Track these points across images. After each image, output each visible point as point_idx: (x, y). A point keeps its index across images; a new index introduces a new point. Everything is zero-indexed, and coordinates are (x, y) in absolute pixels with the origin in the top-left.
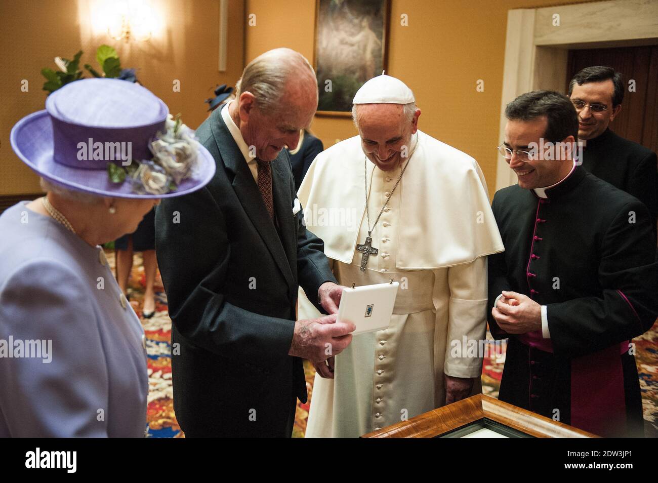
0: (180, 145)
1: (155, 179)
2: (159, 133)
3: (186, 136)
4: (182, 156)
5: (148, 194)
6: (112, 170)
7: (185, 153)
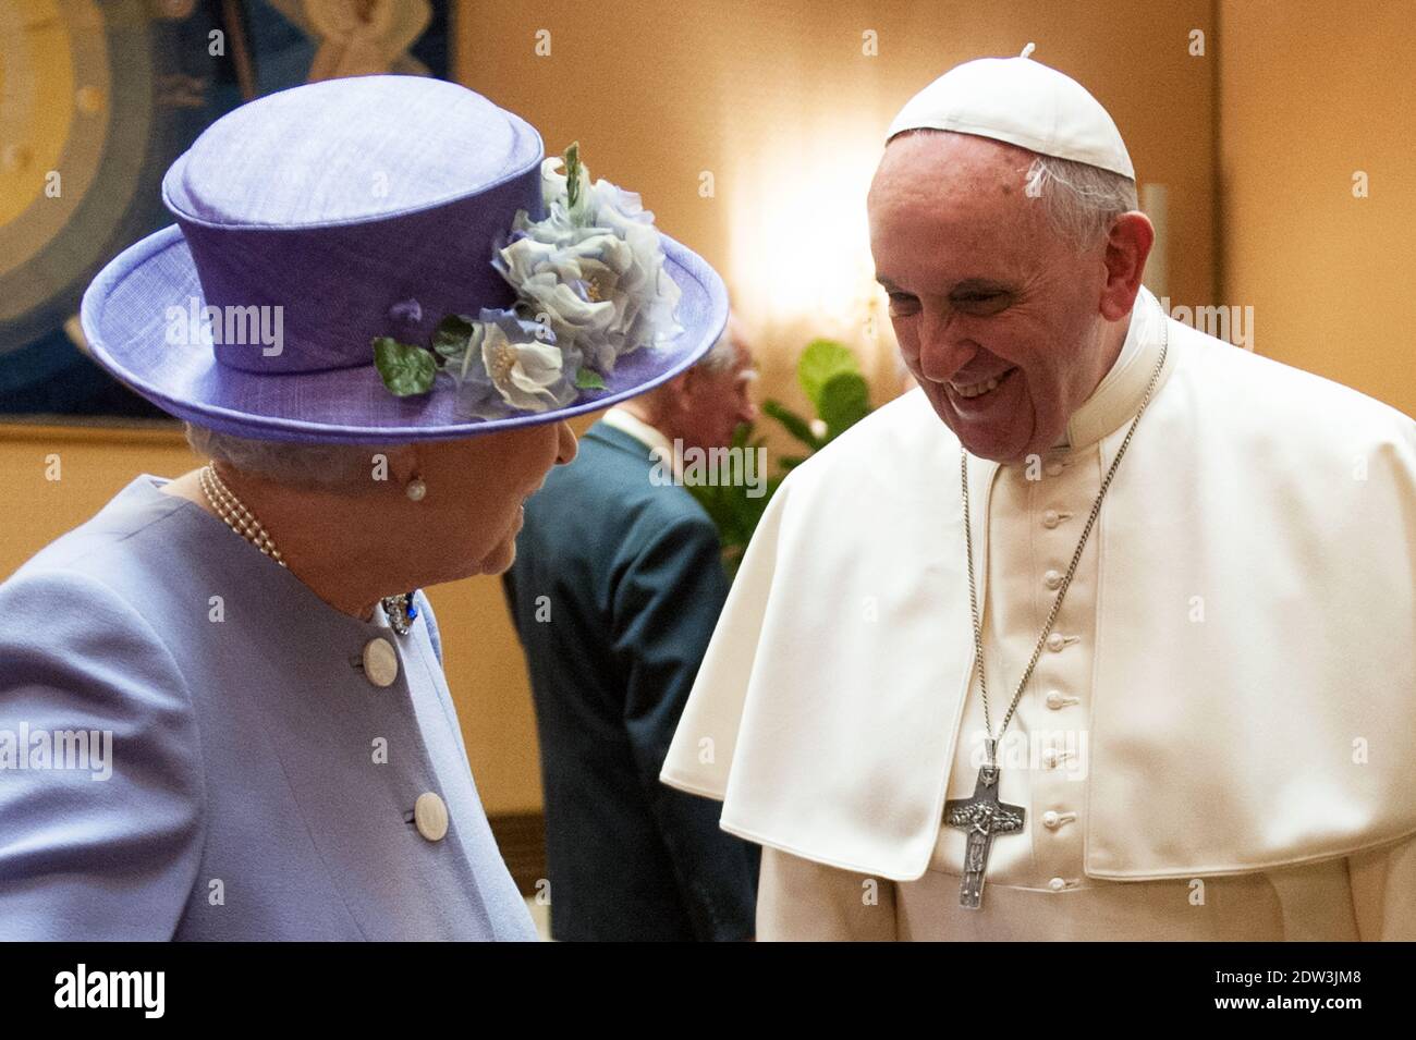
0: (591, 244)
1: (532, 366)
2: (522, 217)
3: (606, 212)
4: (607, 277)
5: (514, 413)
6: (393, 360)
7: (615, 269)
